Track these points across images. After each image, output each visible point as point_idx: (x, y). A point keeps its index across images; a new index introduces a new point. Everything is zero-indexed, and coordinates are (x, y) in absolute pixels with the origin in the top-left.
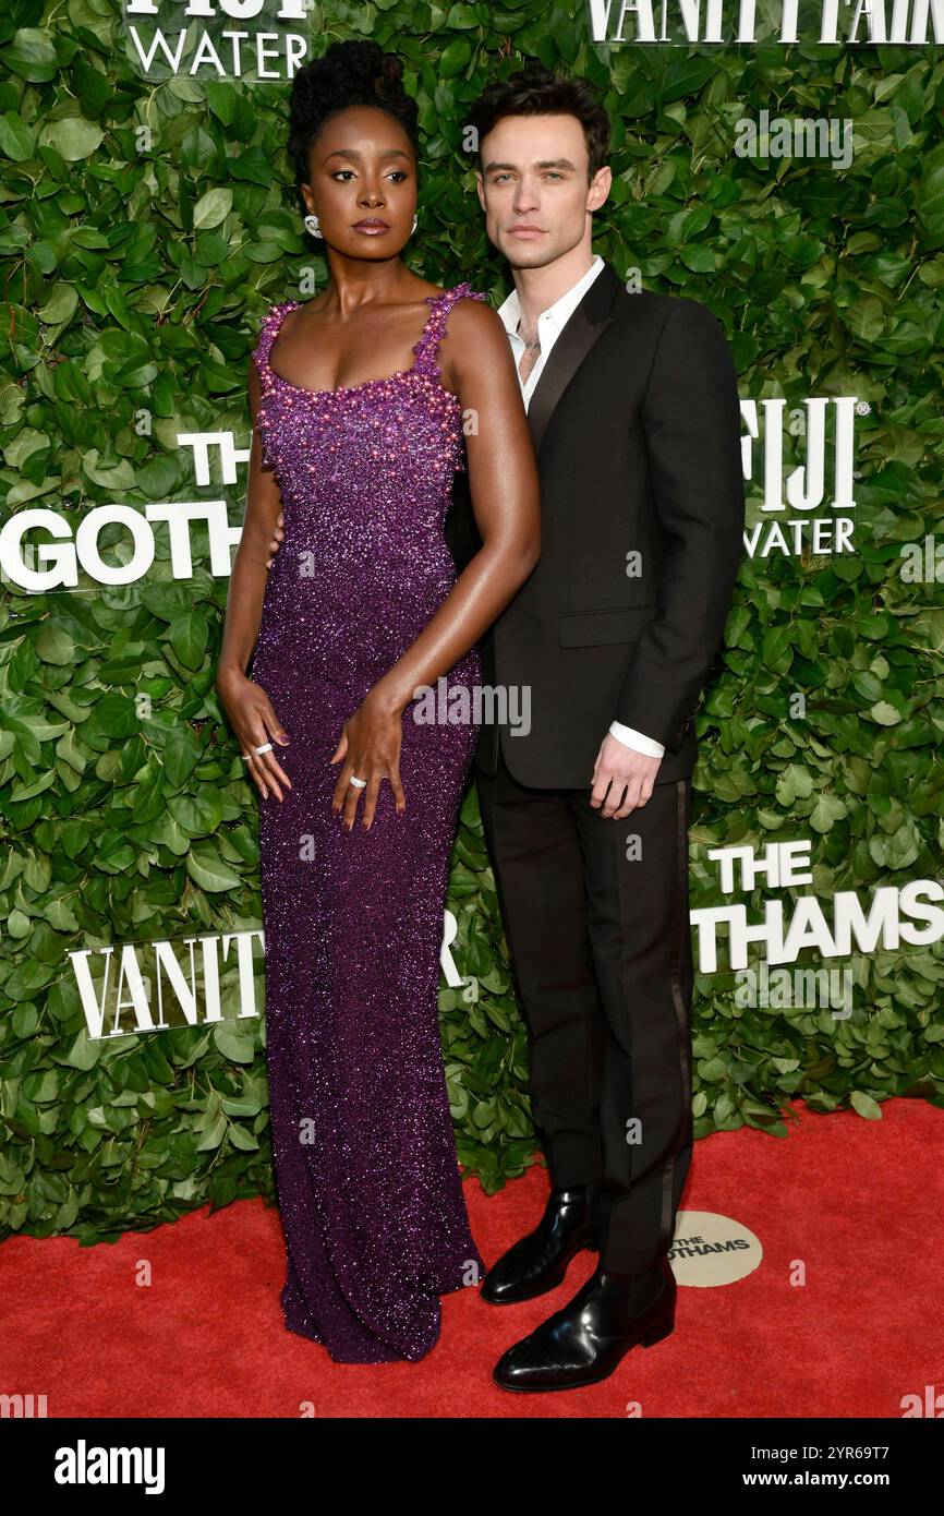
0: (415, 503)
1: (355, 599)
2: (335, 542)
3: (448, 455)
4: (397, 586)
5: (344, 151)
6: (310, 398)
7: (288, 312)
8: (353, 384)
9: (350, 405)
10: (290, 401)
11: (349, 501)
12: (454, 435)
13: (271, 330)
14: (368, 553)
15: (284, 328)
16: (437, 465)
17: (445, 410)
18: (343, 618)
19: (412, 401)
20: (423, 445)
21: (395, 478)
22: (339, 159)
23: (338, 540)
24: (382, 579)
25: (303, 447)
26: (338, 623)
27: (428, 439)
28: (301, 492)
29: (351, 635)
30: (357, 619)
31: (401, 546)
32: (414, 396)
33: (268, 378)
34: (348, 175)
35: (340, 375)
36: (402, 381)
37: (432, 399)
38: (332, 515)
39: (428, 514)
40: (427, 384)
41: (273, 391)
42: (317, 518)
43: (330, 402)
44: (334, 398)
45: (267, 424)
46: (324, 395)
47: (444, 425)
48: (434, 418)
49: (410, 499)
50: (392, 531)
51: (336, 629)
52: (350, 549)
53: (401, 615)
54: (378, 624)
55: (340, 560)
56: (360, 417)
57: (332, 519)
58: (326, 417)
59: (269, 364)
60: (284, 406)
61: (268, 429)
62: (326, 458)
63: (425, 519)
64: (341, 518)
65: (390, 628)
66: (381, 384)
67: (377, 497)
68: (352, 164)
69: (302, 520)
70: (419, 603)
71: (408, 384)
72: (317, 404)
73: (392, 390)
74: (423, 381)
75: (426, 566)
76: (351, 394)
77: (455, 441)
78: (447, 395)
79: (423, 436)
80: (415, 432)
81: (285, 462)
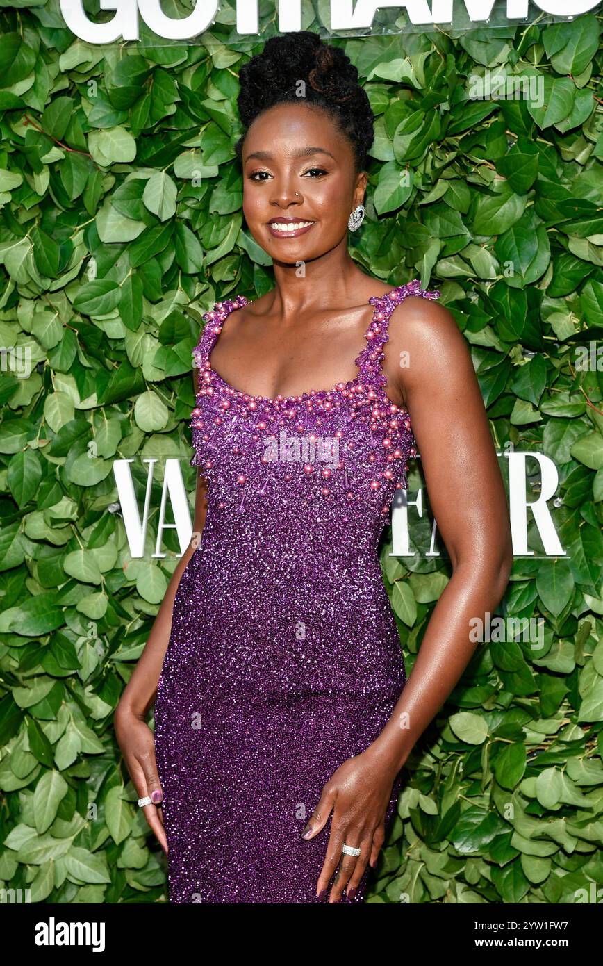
0: (347, 523)
1: (272, 622)
2: (257, 559)
3: (388, 474)
4: (319, 612)
5: (258, 153)
6: (247, 403)
7: (234, 310)
8: (294, 392)
9: (288, 415)
10: (226, 404)
11: (277, 517)
12: (397, 453)
13: (213, 326)
14: (292, 573)
15: (228, 326)
16: (375, 485)
17: (389, 426)
18: (258, 641)
19: (353, 415)
20: (362, 462)
21: (328, 495)
22: (254, 161)
23: (260, 557)
24: (303, 603)
25: (234, 454)
26: (252, 646)
27: (368, 458)
28: (226, 501)
29: (265, 660)
30: (273, 644)
31: (327, 568)
32: (357, 410)
33: (207, 375)
34: (264, 176)
35: (281, 380)
36: (345, 393)
37: (376, 413)
38: (257, 529)
39: (361, 535)
40: (371, 395)
41: (211, 390)
42: (242, 531)
43: (267, 409)
44: (272, 406)
45: (199, 424)
46: (262, 402)
47: (386, 442)
48: (377, 434)
49: (341, 518)
50: (318, 551)
51: (249, 654)
52: (272, 567)
53: (320, 644)
54: (295, 652)
55: (261, 578)
56: (296, 429)
57: (257, 534)
58: (262, 425)
59: (209, 360)
60: (220, 408)
61: (201, 430)
62: (257, 468)
63: (357, 540)
64: (266, 533)
65: (308, 656)
66: (322, 395)
67: (307, 515)
68: (268, 166)
69: (225, 531)
70: (341, 632)
71: (351, 396)
72: (255, 411)
73: (332, 402)
74: (368, 391)
75: (353, 591)
76: (290, 404)
77: (398, 459)
78: (393, 408)
79: (361, 454)
80: (354, 448)
81: (213, 468)
